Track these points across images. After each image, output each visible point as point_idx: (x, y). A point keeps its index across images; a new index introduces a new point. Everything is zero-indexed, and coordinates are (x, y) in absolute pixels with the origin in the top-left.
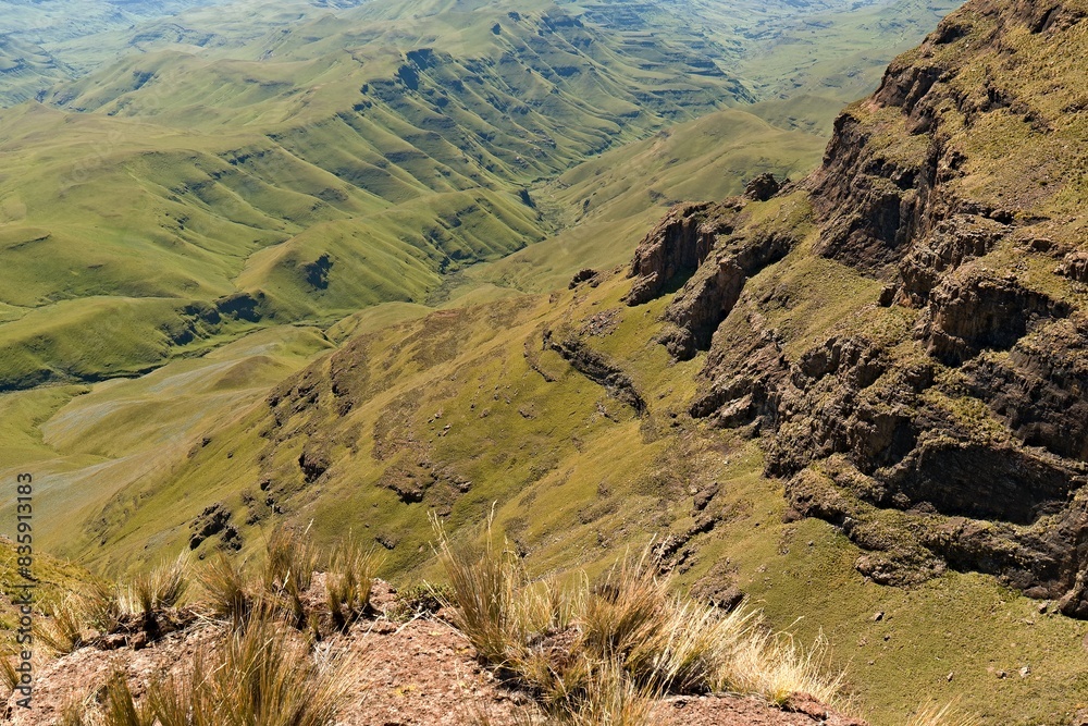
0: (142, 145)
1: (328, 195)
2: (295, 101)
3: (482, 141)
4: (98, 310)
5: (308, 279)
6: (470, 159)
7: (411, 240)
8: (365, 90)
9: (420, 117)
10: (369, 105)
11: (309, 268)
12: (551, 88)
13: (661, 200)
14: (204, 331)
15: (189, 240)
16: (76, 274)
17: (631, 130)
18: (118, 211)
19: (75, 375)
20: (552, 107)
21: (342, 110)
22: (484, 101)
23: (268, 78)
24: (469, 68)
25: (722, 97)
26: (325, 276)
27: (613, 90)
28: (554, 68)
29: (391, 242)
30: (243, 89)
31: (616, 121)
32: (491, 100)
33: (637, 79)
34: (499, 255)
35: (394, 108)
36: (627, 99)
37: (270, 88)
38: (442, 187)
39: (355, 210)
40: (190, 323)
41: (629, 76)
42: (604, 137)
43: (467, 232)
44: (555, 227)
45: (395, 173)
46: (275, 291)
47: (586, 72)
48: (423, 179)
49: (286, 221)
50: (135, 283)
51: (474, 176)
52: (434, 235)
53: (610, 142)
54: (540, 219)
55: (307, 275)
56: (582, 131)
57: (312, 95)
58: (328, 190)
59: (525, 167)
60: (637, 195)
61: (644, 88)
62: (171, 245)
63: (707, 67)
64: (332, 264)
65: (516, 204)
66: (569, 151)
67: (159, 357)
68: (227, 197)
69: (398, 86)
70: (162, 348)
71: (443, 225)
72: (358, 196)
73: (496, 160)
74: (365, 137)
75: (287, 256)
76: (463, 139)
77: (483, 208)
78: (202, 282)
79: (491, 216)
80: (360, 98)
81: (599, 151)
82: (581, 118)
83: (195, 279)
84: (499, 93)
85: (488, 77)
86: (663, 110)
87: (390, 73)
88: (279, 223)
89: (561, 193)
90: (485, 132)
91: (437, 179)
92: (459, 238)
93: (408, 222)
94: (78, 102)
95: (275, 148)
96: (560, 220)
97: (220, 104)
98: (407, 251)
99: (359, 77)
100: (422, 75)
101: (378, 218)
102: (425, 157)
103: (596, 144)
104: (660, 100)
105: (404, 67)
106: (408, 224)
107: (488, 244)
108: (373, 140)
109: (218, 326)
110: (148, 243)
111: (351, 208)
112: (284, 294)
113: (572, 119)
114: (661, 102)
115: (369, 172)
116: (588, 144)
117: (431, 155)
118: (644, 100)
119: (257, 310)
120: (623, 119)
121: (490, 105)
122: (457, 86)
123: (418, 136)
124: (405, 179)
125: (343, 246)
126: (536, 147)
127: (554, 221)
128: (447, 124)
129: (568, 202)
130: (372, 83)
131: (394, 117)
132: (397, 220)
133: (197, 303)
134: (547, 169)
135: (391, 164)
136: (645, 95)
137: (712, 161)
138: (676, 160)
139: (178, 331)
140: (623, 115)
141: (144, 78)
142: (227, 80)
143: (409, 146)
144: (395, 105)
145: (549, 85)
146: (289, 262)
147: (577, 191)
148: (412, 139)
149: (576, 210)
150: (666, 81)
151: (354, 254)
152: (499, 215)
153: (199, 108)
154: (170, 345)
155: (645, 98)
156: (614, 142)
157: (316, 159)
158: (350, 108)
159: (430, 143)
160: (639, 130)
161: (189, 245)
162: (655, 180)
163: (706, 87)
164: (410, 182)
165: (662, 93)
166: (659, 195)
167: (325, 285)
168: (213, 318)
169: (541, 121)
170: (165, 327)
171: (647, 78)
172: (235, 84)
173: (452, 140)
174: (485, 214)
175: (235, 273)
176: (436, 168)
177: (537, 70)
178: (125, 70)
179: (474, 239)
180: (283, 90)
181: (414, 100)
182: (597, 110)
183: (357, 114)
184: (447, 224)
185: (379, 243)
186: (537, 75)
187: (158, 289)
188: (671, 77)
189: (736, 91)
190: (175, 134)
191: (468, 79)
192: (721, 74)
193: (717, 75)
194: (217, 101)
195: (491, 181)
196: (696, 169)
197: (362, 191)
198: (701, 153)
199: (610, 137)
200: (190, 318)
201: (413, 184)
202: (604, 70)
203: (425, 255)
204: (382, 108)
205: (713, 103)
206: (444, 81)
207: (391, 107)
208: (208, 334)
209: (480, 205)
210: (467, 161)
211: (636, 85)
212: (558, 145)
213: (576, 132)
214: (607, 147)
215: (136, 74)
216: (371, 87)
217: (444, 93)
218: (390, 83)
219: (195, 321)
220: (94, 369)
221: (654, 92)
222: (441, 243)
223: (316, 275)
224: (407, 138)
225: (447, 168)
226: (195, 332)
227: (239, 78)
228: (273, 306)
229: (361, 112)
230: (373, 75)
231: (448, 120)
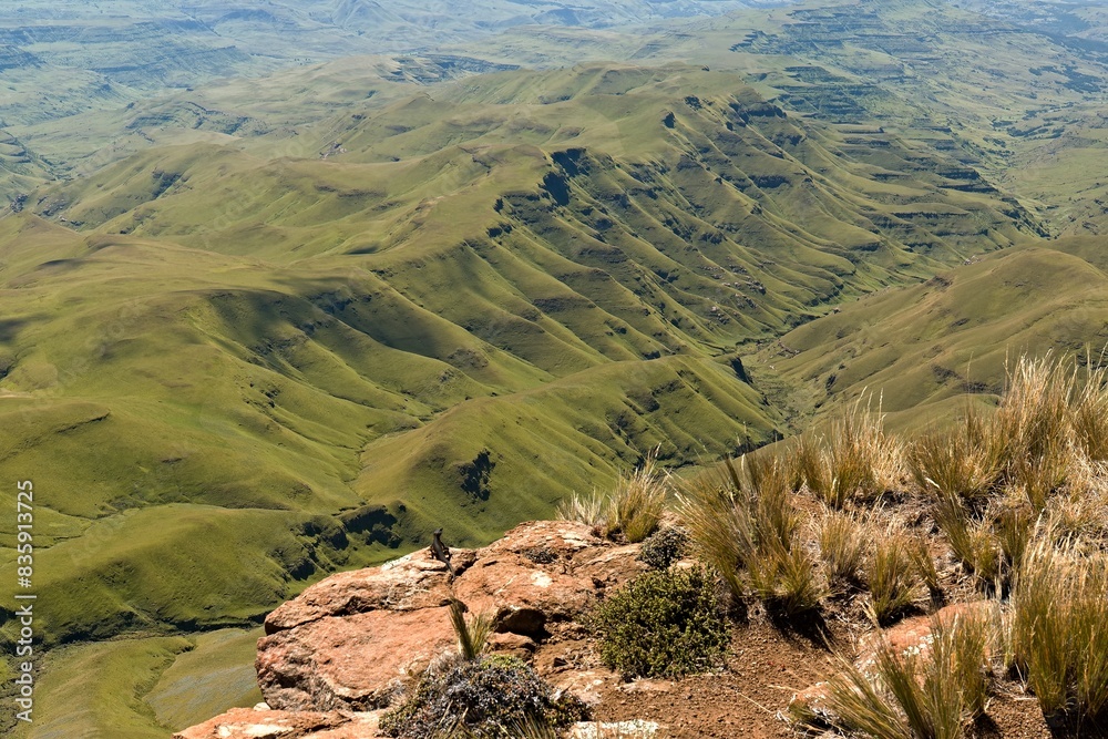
0: (203, 282)
1: (459, 359)
2: (399, 221)
3: (662, 283)
4: (190, 526)
5: (462, 486)
6: (651, 309)
7: (593, 432)
8: (499, 206)
9: (576, 248)
10: (508, 229)
11: (464, 469)
12: (751, 207)
13: (953, 382)
14: (329, 561)
15: (284, 423)
16: (146, 471)
17: (868, 270)
18: (187, 380)
19: (166, 621)
20: (756, 234)
21: (473, 236)
22: (660, 224)
23: (350, 186)
24: (637, 176)
25: (997, 224)
26: (486, 482)
27: (838, 211)
28: (752, 178)
29: (565, 432)
30: (314, 200)
31: (848, 257)
32: (669, 223)
33: (870, 195)
34: (714, 456)
35: (540, 234)
36: (860, 223)
37: (353, 199)
38: (615, 351)
39: (498, 382)
40: (310, 547)
41: (858, 190)
42: (832, 279)
43: (667, 420)
44: (786, 414)
45: (551, 328)
46: (418, 502)
47: (799, 185)
48: (587, 338)
49: (406, 396)
50: (226, 486)
51: (659, 335)
52: (622, 423)
53: (841, 287)
54: (765, 403)
55: (461, 480)
56: (799, 270)
57: (425, 213)
58: (461, 352)
59: (725, 322)
60: (910, 371)
61: (883, 209)
62: (261, 430)
63: (968, 179)
64: (494, 465)
65: (729, 378)
66: (784, 299)
67: (274, 598)
68: (324, 360)
69: (546, 202)
70: (278, 584)
71: (634, 409)
72: (502, 362)
73: (685, 312)
74: (505, 276)
75: (433, 451)
76: (638, 279)
77: (689, 387)
78: (316, 488)
79: (700, 396)
80: (496, 219)
81: (826, 300)
82: (796, 251)
83: (306, 483)
84: (678, 212)
85: (660, 189)
86: (912, 241)
87: (534, 184)
88: (398, 399)
89: (785, 362)
90: (664, 270)
91: (610, 339)
92: (656, 428)
93: (585, 403)
94: (73, 212)
95: (385, 289)
96: (791, 404)
97: (281, 221)
98: (589, 447)
99: (488, 188)
100: (574, 185)
101: (543, 397)
102: (591, 307)
103: (822, 289)
104: (908, 226)
105: (551, 175)
106: (586, 406)
107: (697, 437)
108: (517, 282)
109: (345, 553)
110: (233, 426)
111: (491, 378)
112: (431, 507)
113: (783, 252)
114: (909, 230)
115: (514, 326)
116: (811, 289)
117: (598, 302)
118: (884, 226)
119: (395, 530)
120: (856, 253)
121: (668, 230)
122: (621, 202)
123: (577, 275)
124: (564, 338)
125: (506, 438)
126: (738, 293)
127: (781, 405)
128: (616, 258)
129: (797, 376)
130: (508, 196)
131: (540, 246)
132: (569, 400)
133: (317, 519)
134: (756, 325)
135: (543, 315)
136: (886, 219)
137: (1029, 326)
138: (965, 321)
139: (296, 560)
140: (855, 248)
141: (167, 181)
142: (290, 187)
143: (567, 290)
144: (540, 229)
145: (749, 203)
146: (434, 461)
147: (813, 359)
148: (568, 279)
149: (814, 390)
150: (914, 199)
151: (522, 450)
152: (710, 395)
153: (257, 228)
154: (286, 580)
155: (884, 223)
156: (846, 288)
157: (439, 305)
158: (483, 233)
159: (595, 285)
160: (880, 271)
161: (286, 431)
162: (937, 350)
163: (974, 209)
164: (571, 341)
165: (910, 216)
166: (949, 373)
167: (486, 495)
168: (339, 542)
169: (740, 254)
170: (279, 554)
171: (885, 194)
172: (302, 193)
173: (623, 281)
174: (691, 395)
175: (351, 473)
176: (607, 323)
177: (728, 179)
178: (139, 169)
179: (677, 430)
180: (371, 204)
181: (564, 220)
182: (817, 239)
183: (493, 242)
184: (639, 408)
185: (551, 435)
186: (729, 186)
187: (260, 496)
188: (921, 193)
189: (1015, 215)
190: (241, 266)
191: (636, 192)
192: (989, 190)
193: (984, 191)
194: (277, 217)
195: (683, 343)
196: (1003, 337)
197: (504, 354)
198: (1002, 312)
199: (840, 280)
200: (311, 540)
201: (577, 346)
202: (822, 181)
203: (613, 453)
204: (522, 232)
205: (985, 232)
206: (604, 195)
207: (535, 232)
208: (332, 565)
209: (684, 381)
210: (648, 313)
211: (870, 203)
212: (768, 290)
213: (791, 272)
214: (836, 294)
215: (157, 176)
216: (506, 203)
217: (604, 211)
218: (532, 198)
219: (316, 545)
220: (190, 614)
221: (898, 215)
222: (632, 437)
223: (474, 480)
224: (563, 278)
225: (622, 323)
226: (316, 560)
227: (308, 184)
228: (418, 526)
229: (498, 238)
230: (508, 187)
231: (617, 252)
